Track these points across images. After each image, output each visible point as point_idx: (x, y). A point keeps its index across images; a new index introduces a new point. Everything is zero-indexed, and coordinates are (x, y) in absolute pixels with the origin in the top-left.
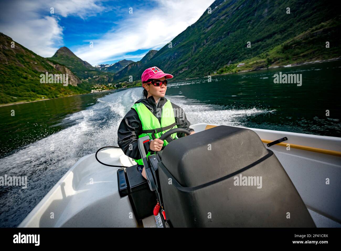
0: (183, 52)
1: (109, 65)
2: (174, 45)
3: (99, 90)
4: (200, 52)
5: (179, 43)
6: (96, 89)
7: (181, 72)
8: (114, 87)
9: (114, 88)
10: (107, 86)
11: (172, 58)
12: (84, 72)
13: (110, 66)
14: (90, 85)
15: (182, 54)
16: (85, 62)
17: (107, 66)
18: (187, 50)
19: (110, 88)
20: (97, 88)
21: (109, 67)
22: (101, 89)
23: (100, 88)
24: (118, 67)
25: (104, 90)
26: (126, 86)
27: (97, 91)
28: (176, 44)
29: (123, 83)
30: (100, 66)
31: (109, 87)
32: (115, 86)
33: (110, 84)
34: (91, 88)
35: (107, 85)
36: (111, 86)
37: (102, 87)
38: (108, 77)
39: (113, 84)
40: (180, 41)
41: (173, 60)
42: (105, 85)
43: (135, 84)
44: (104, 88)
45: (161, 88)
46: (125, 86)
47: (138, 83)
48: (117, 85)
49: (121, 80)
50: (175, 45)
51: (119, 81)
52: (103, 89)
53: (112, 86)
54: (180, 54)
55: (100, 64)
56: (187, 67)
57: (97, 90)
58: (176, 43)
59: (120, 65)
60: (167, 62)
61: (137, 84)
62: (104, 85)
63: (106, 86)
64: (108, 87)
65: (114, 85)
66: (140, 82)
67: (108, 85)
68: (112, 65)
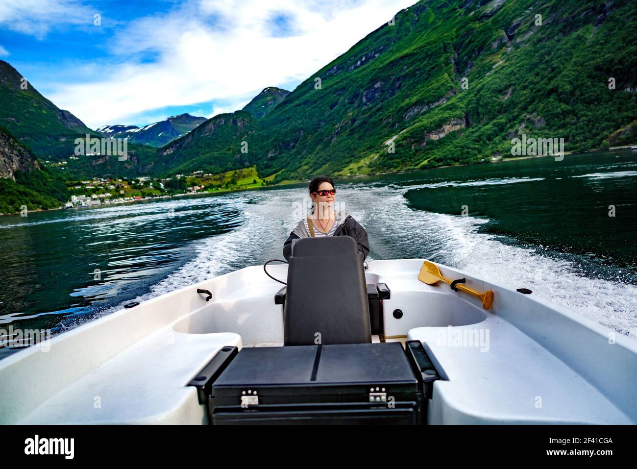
0: (413, 74)
1: (138, 128)
2: (359, 63)
3: (102, 196)
4: (494, 67)
5: (374, 57)
6: (88, 193)
7: (434, 137)
8: (157, 188)
9: (157, 192)
10: (133, 182)
11: (364, 100)
12: (57, 139)
13: (142, 130)
14: (70, 179)
15: (407, 83)
16: (66, 114)
17: (132, 131)
18: (427, 69)
19: (144, 190)
20: (96, 190)
21: (138, 133)
22: (108, 194)
23: (107, 190)
24: (165, 135)
25: (122, 196)
26: (203, 187)
27: (95, 199)
28: (364, 59)
29: (189, 178)
30: (111, 129)
31: (140, 188)
32: (162, 185)
33: (142, 179)
34: (69, 189)
35: (132, 180)
36: (146, 184)
37: (112, 187)
38: (135, 158)
39: (155, 179)
40: (381, 52)
41: (366, 104)
42: (123, 180)
43: (234, 182)
44: (122, 192)
45: (327, 197)
46: (197, 188)
47: (244, 177)
48: (170, 181)
49: (181, 167)
50: (362, 63)
51: (176, 169)
52: (117, 194)
53: (151, 184)
54: (397, 85)
55: (112, 125)
56: (461, 119)
57: (95, 196)
58: (366, 56)
59: (173, 129)
60: (344, 113)
61: (239, 183)
62: (120, 180)
63: (130, 184)
64: (135, 187)
65: (159, 181)
66: (249, 175)
67: (138, 181)
68: (146, 129)
